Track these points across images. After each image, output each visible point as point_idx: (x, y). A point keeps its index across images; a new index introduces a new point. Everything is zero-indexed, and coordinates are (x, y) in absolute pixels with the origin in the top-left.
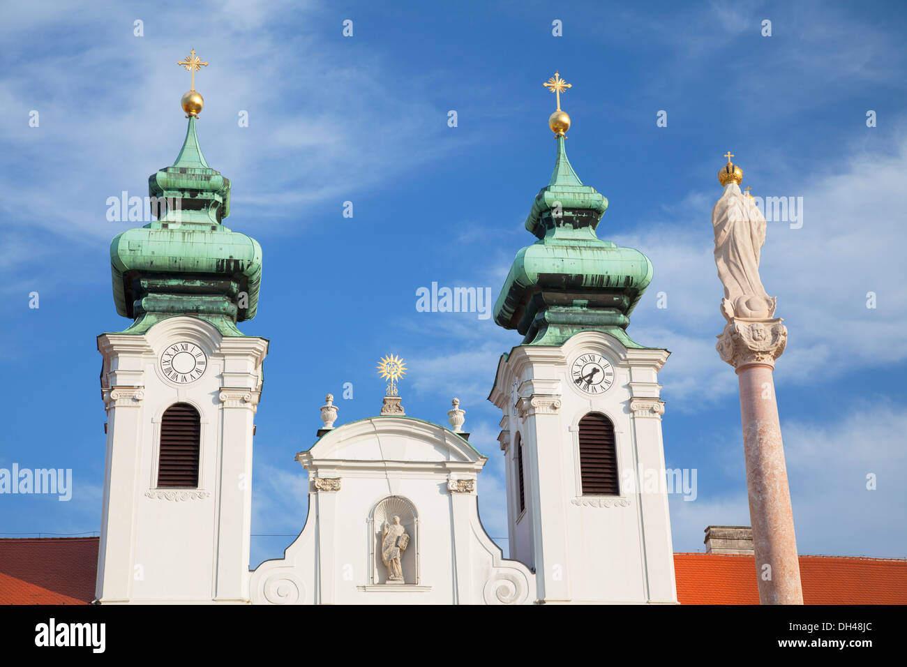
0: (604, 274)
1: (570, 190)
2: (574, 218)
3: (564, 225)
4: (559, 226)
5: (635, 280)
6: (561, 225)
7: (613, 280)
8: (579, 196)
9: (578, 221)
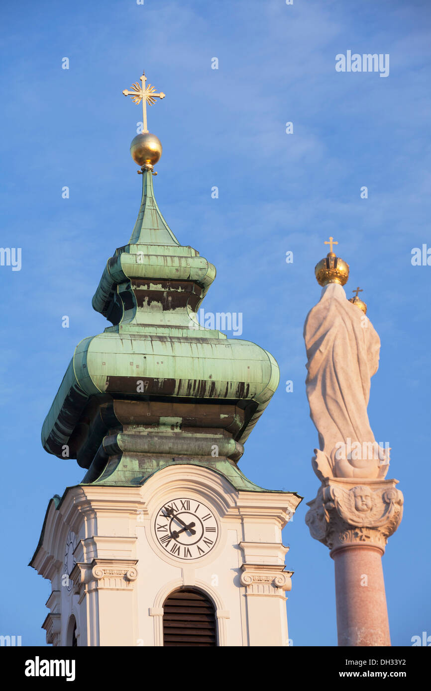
0: (206, 378)
1: (160, 251)
2: (165, 294)
3: (149, 304)
4: (142, 306)
5: (252, 389)
6: (145, 303)
7: (220, 388)
8: (172, 261)
9: (170, 299)
